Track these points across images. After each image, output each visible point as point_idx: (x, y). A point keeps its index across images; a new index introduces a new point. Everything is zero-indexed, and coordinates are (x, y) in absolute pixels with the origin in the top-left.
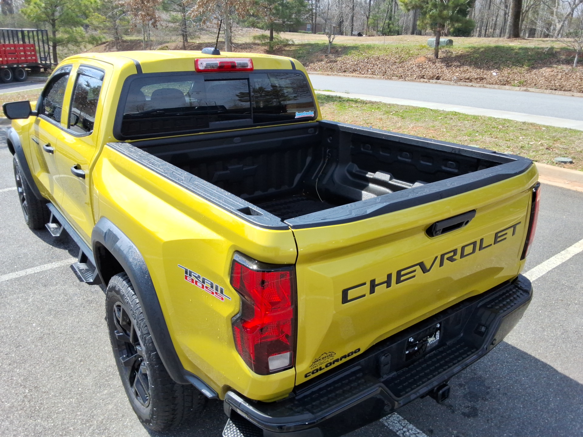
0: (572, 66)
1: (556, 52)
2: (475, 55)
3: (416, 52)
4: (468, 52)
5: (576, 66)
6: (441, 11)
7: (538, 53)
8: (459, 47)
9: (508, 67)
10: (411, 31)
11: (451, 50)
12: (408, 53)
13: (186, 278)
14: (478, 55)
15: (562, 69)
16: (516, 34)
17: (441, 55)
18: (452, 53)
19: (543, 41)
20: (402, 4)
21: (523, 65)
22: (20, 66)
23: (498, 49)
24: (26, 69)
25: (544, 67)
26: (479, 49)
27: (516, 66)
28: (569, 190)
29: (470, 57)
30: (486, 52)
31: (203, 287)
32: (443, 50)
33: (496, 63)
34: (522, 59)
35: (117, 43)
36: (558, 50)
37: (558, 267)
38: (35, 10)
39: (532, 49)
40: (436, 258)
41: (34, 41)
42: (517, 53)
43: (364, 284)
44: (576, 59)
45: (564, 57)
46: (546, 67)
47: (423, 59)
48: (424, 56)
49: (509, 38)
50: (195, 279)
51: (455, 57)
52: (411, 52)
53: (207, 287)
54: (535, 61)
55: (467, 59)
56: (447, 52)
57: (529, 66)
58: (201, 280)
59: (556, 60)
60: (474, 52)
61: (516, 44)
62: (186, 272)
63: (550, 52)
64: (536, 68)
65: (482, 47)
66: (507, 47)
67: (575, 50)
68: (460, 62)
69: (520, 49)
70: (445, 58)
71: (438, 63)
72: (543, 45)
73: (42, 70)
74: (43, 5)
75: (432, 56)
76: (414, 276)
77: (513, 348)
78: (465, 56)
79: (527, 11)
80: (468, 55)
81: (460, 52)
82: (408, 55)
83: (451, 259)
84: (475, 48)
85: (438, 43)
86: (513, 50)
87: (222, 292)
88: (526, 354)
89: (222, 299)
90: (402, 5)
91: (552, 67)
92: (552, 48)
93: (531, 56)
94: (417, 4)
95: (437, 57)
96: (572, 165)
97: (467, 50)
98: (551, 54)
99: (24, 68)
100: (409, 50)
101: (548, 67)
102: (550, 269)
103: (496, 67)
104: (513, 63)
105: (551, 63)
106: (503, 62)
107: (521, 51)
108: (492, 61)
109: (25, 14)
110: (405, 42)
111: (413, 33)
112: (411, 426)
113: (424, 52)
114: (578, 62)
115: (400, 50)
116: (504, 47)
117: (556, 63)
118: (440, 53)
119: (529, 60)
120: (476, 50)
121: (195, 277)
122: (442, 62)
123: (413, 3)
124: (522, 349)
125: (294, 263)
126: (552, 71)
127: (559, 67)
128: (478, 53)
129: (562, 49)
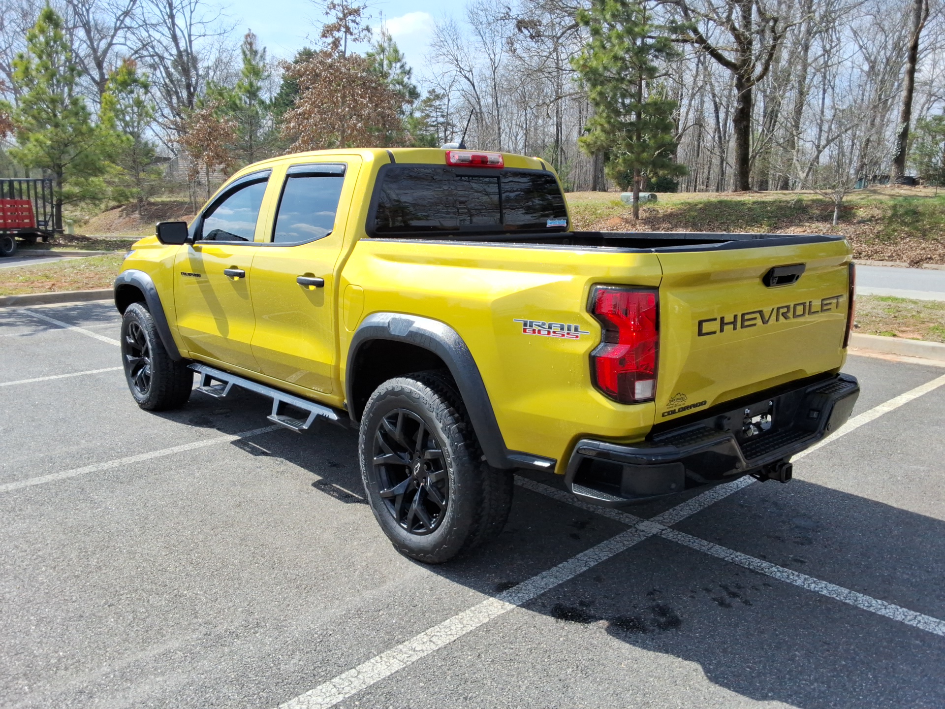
0: (831, 223)
1: (807, 206)
2: (692, 213)
3: (606, 212)
4: (680, 209)
5: (837, 224)
6: (639, 154)
7: (780, 208)
8: (667, 204)
9: (741, 228)
10: (591, 185)
11: (656, 207)
12: (594, 213)
13: (525, 331)
14: (696, 214)
15: (817, 228)
16: (745, 187)
17: (642, 214)
18: (658, 211)
19: (785, 194)
20: (582, 144)
21: (761, 225)
22: (8, 232)
23: (722, 205)
24: (17, 238)
25: (792, 226)
26: (696, 205)
27: (751, 226)
28: (860, 356)
29: (685, 216)
30: (706, 209)
31: (549, 333)
32: (644, 208)
33: (723, 223)
34: (759, 216)
35: (141, 207)
36: (810, 203)
37: (868, 424)
38: (34, 150)
39: (772, 203)
40: (773, 309)
41: (29, 196)
42: (750, 209)
43: (715, 319)
44: (835, 214)
45: (818, 212)
46: (795, 225)
47: (618, 221)
48: (619, 217)
49: (736, 191)
50: (537, 328)
51: (663, 217)
52: (599, 212)
53: (554, 332)
54: (778, 220)
55: (681, 219)
56: (651, 211)
57: (770, 225)
58: (546, 326)
59: (808, 217)
60: (690, 210)
61: (747, 198)
62: (525, 325)
63: (797, 206)
64: (781, 228)
65: (701, 203)
66: (735, 202)
67: (834, 202)
68: (671, 223)
69: (754, 203)
70: (648, 218)
71: (640, 226)
72: (784, 198)
73: (39, 240)
74: (49, 143)
75: (631, 217)
76: (755, 325)
77: (835, 491)
78: (677, 215)
79: (754, 157)
80: (681, 214)
81: (669, 211)
82: (594, 216)
83: (785, 315)
84: (689, 204)
85: (637, 198)
86: (744, 204)
87: (576, 329)
88: (851, 495)
89: (577, 337)
90: (582, 147)
91: (803, 226)
92: (800, 201)
93: (772, 212)
94: (604, 144)
95: (637, 217)
96: (858, 330)
97: (679, 207)
98: (799, 209)
99: (13, 235)
100: (596, 209)
101: (797, 226)
102: (858, 426)
103: (723, 228)
104: (747, 222)
105: (800, 221)
106: (732, 222)
107: (755, 206)
108: (717, 220)
109: (15, 157)
110: (586, 200)
111: (594, 189)
112: (738, 554)
113: (618, 211)
114: (838, 218)
115: (582, 209)
116: (731, 201)
117: (807, 221)
118: (640, 211)
119: (769, 218)
120: (692, 206)
121: (539, 326)
122: (645, 224)
123: (599, 143)
124: (846, 491)
125: (658, 285)
126: (804, 232)
127: (813, 226)
128: (695, 211)
129: (813, 201)
